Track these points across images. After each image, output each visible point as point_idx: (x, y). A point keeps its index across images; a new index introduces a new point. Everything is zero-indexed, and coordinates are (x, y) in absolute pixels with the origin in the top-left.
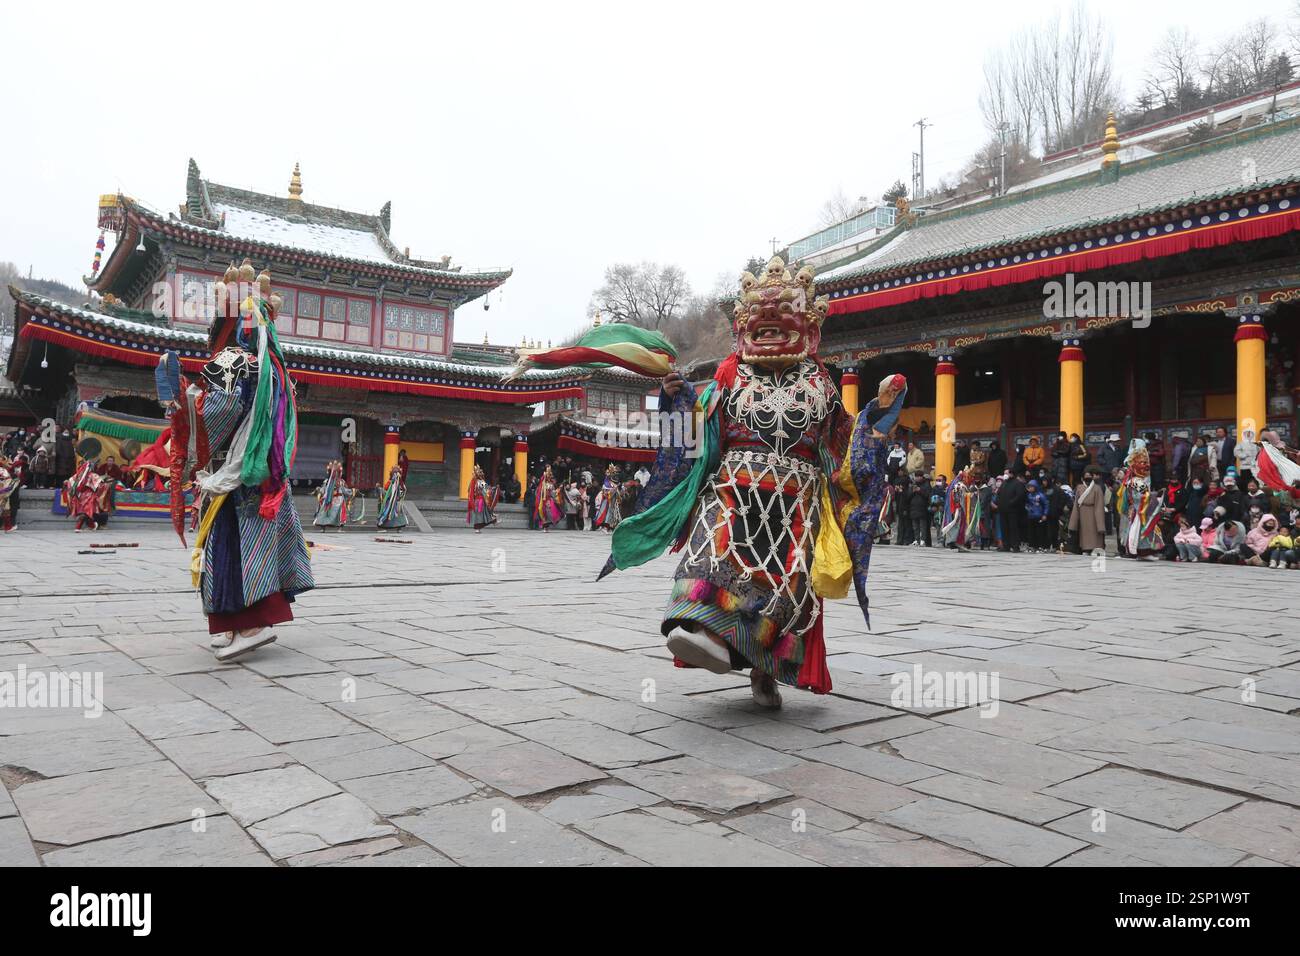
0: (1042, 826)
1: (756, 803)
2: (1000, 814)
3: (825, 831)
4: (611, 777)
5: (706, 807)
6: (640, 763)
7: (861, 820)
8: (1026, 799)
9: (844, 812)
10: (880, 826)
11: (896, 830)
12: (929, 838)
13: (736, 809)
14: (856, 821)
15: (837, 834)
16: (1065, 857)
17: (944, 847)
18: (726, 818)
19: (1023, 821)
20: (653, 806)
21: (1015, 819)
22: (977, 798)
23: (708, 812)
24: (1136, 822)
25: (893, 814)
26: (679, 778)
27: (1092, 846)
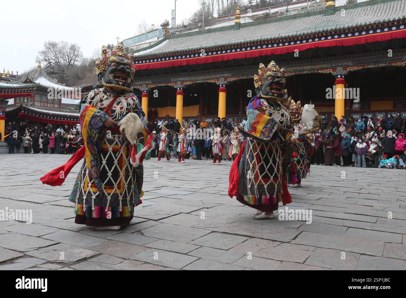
0: (186, 254)
1: (86, 258)
2: (173, 252)
3: (110, 265)
4: (25, 255)
5: (65, 262)
6: (40, 248)
7: (125, 259)
8: (183, 246)
9: (119, 257)
10: (131, 261)
11: (137, 261)
12: (147, 263)
13: (77, 261)
14: (123, 260)
15: (115, 266)
16: (191, 263)
17: (152, 265)
18: (72, 265)
19: (180, 253)
20: (42, 264)
21: (178, 253)
22: (167, 247)
23: (65, 264)
24: (215, 249)
25: (136, 256)
26: (56, 252)
27: (200, 258)
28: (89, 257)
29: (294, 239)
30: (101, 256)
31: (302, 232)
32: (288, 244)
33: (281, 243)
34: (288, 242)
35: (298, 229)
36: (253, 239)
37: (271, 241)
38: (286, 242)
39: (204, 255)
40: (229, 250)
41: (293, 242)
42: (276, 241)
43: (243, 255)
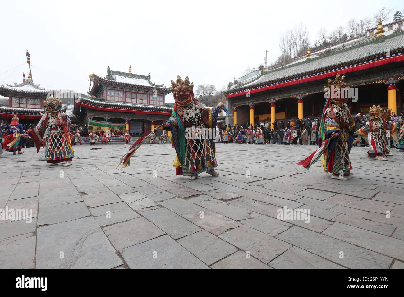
0: (294, 201)
1: (234, 198)
2: (286, 199)
3: (249, 203)
4: (203, 193)
6: (209, 190)
7: (256, 201)
8: (291, 195)
9: (252, 199)
11: (264, 203)
12: (271, 204)
13: (230, 199)
14: (255, 201)
15: (251, 204)
16: (299, 207)
17: (274, 206)
18: (227, 201)
19: (290, 200)
20: (212, 199)
22: (280, 196)
23: (224, 200)
24: (314, 199)
25: (263, 199)
26: (217, 193)
27: (305, 204)
29: (374, 196)
30: (242, 198)
31: (378, 192)
32: (370, 200)
33: (363, 199)
34: (369, 199)
35: (374, 190)
36: (340, 194)
37: (354, 197)
38: (367, 199)
39: (308, 202)
40: (324, 201)
41: (373, 198)
42: (358, 197)
43: (335, 205)
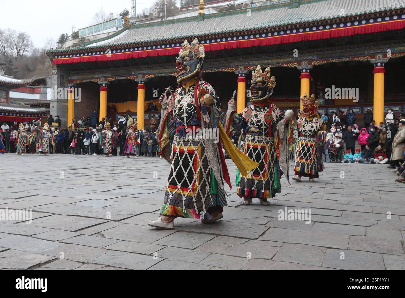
0: (150, 255)
1: (39, 264)
2: (136, 253)
7: (84, 263)
8: (147, 246)
9: (77, 261)
10: (91, 265)
11: (97, 265)
12: (109, 266)
13: (29, 268)
14: (82, 264)
17: (113, 268)
19: (144, 254)
21: (141, 254)
24: (181, 249)
25: (97, 259)
26: (4, 259)
27: (165, 259)
28: (43, 263)
29: (262, 235)
30: (57, 261)
31: (269, 228)
32: (256, 241)
33: (248, 240)
34: (256, 239)
35: (265, 226)
36: (220, 237)
37: (238, 239)
38: (253, 239)
39: (170, 255)
40: (195, 250)
41: (261, 238)
42: (243, 238)
43: (209, 254)
